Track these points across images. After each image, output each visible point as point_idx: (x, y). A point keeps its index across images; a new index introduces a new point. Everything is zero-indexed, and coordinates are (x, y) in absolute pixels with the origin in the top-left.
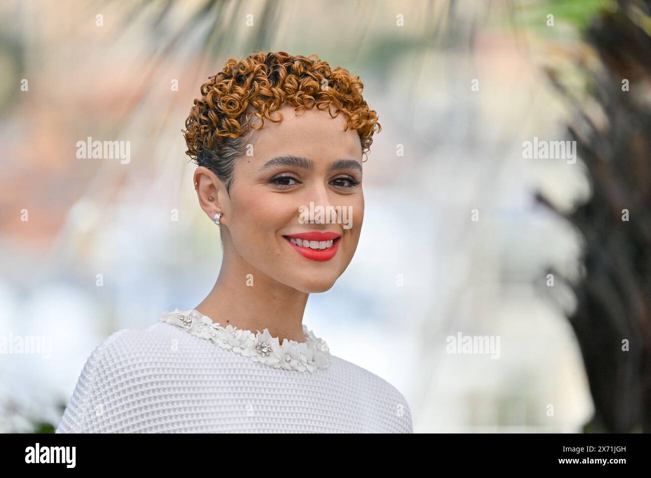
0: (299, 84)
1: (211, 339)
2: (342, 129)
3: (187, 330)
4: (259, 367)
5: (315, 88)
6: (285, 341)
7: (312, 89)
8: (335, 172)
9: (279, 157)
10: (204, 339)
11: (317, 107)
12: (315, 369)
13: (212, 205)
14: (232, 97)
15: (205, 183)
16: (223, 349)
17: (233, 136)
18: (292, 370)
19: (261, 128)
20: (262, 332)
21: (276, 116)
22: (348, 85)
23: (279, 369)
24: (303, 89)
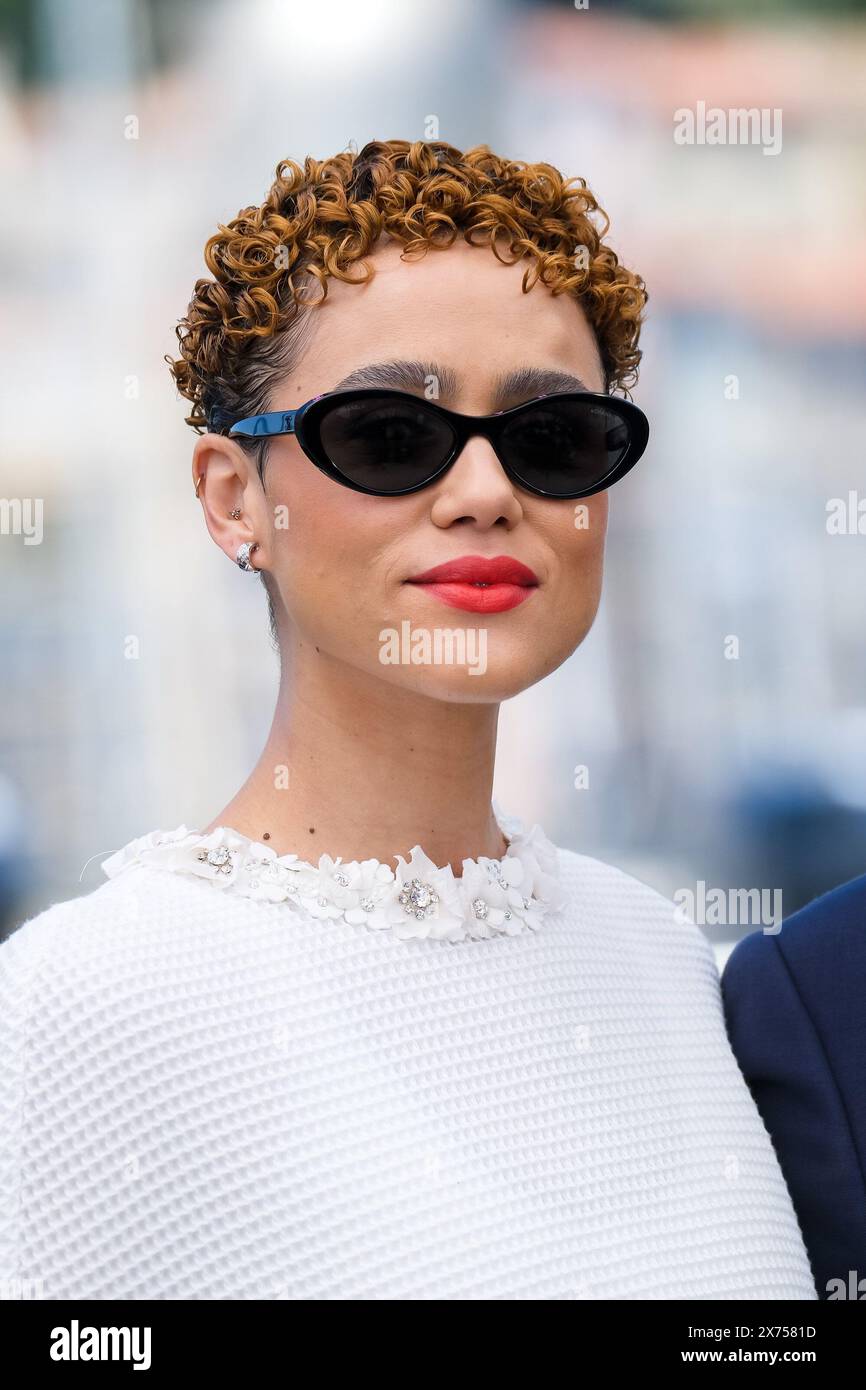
0: (417, 189)
1: (286, 900)
3: (225, 886)
4: (418, 953)
5: (457, 197)
6: (468, 864)
7: (450, 198)
9: (367, 365)
10: (271, 902)
11: (467, 239)
13: (235, 527)
14: (259, 238)
15: (217, 472)
16: (324, 922)
18: (493, 937)
20: (408, 859)
23: (463, 942)
24: (426, 199)
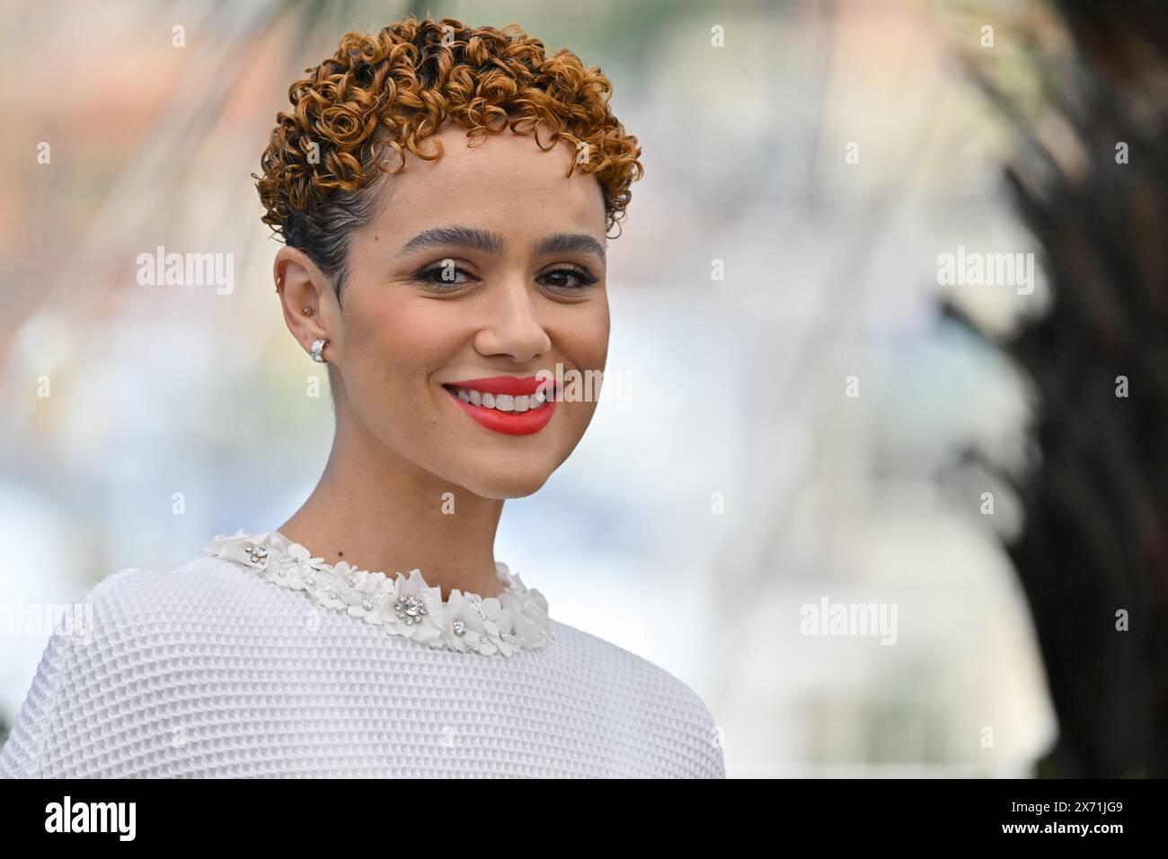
0: (476, 83)
1: (304, 590)
2: (562, 172)
3: (258, 571)
4: (399, 647)
5: (508, 92)
6: (455, 593)
7: (503, 93)
8: (547, 259)
10: (292, 590)
11: (512, 129)
12: (516, 650)
16: (329, 610)
17: (345, 186)
18: (467, 653)
19: (400, 171)
20: (407, 577)
21: (429, 147)
22: (576, 84)
23: (441, 649)
24: (484, 94)
